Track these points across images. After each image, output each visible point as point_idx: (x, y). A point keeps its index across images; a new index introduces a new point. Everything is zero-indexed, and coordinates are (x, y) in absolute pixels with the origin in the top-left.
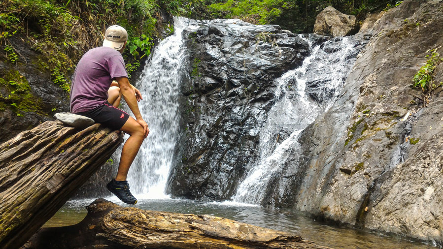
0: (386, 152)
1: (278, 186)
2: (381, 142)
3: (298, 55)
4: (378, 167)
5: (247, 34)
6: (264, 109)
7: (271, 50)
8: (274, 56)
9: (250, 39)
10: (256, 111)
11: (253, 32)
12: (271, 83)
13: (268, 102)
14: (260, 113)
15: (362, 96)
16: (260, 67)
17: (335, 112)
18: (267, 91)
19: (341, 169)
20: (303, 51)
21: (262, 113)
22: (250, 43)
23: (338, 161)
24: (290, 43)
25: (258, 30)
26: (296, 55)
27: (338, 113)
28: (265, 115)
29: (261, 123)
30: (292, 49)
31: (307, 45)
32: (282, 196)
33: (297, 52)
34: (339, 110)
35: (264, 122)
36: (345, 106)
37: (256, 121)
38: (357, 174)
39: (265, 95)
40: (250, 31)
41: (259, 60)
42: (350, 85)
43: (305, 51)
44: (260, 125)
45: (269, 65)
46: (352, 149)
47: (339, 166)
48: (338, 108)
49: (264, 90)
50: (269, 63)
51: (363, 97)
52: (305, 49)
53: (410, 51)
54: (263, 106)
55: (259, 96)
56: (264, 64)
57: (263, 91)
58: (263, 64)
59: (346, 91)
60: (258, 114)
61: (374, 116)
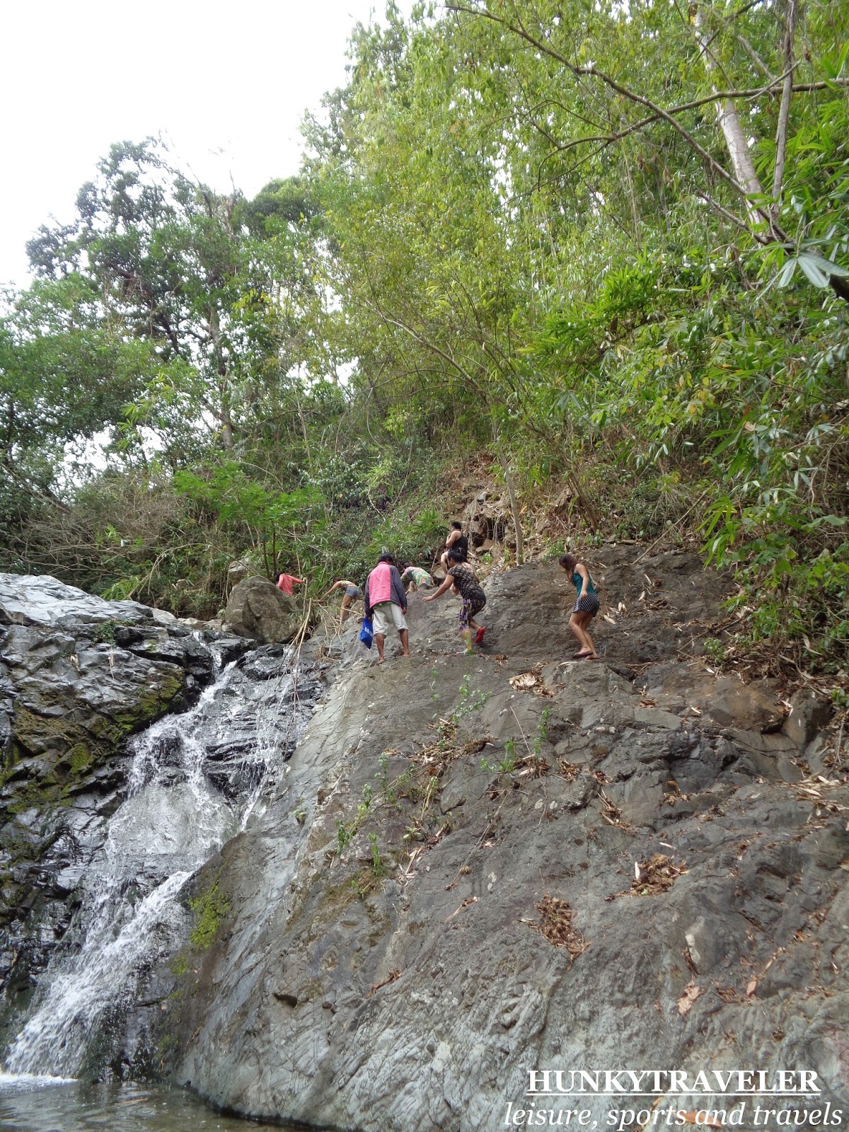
0: (366, 952)
1: (123, 1029)
2: (356, 930)
3: (190, 681)
4: (349, 988)
5: (71, 623)
6: (100, 813)
7: (128, 667)
8: (134, 681)
9: (80, 636)
10: (80, 820)
11: (86, 619)
12: (124, 747)
13: (112, 796)
14: (88, 825)
15: (322, 813)
16: (100, 706)
17: (266, 834)
18: (112, 766)
19: (276, 995)
20: (200, 671)
21: (93, 824)
22: (78, 644)
23: (270, 973)
24: (173, 654)
25: (100, 615)
26: (184, 680)
27: (273, 837)
28: (103, 829)
29: (89, 851)
30: (176, 666)
31: (211, 659)
32: (132, 1059)
33: (187, 674)
34: (273, 831)
35: (97, 848)
36: (286, 822)
37: (76, 848)
38: (308, 1007)
39: (105, 777)
40: (79, 617)
41: (97, 689)
42: (297, 773)
43: (205, 671)
44: (86, 858)
45: (121, 704)
46: (301, 945)
47: (272, 985)
48: (272, 825)
49: (104, 764)
50: (122, 698)
51: (323, 817)
52: (205, 667)
53: (409, 718)
54: (100, 805)
55: (91, 780)
56: (109, 700)
57: (101, 766)
58: (106, 699)
59: (290, 787)
60: (85, 828)
61: (343, 865)
